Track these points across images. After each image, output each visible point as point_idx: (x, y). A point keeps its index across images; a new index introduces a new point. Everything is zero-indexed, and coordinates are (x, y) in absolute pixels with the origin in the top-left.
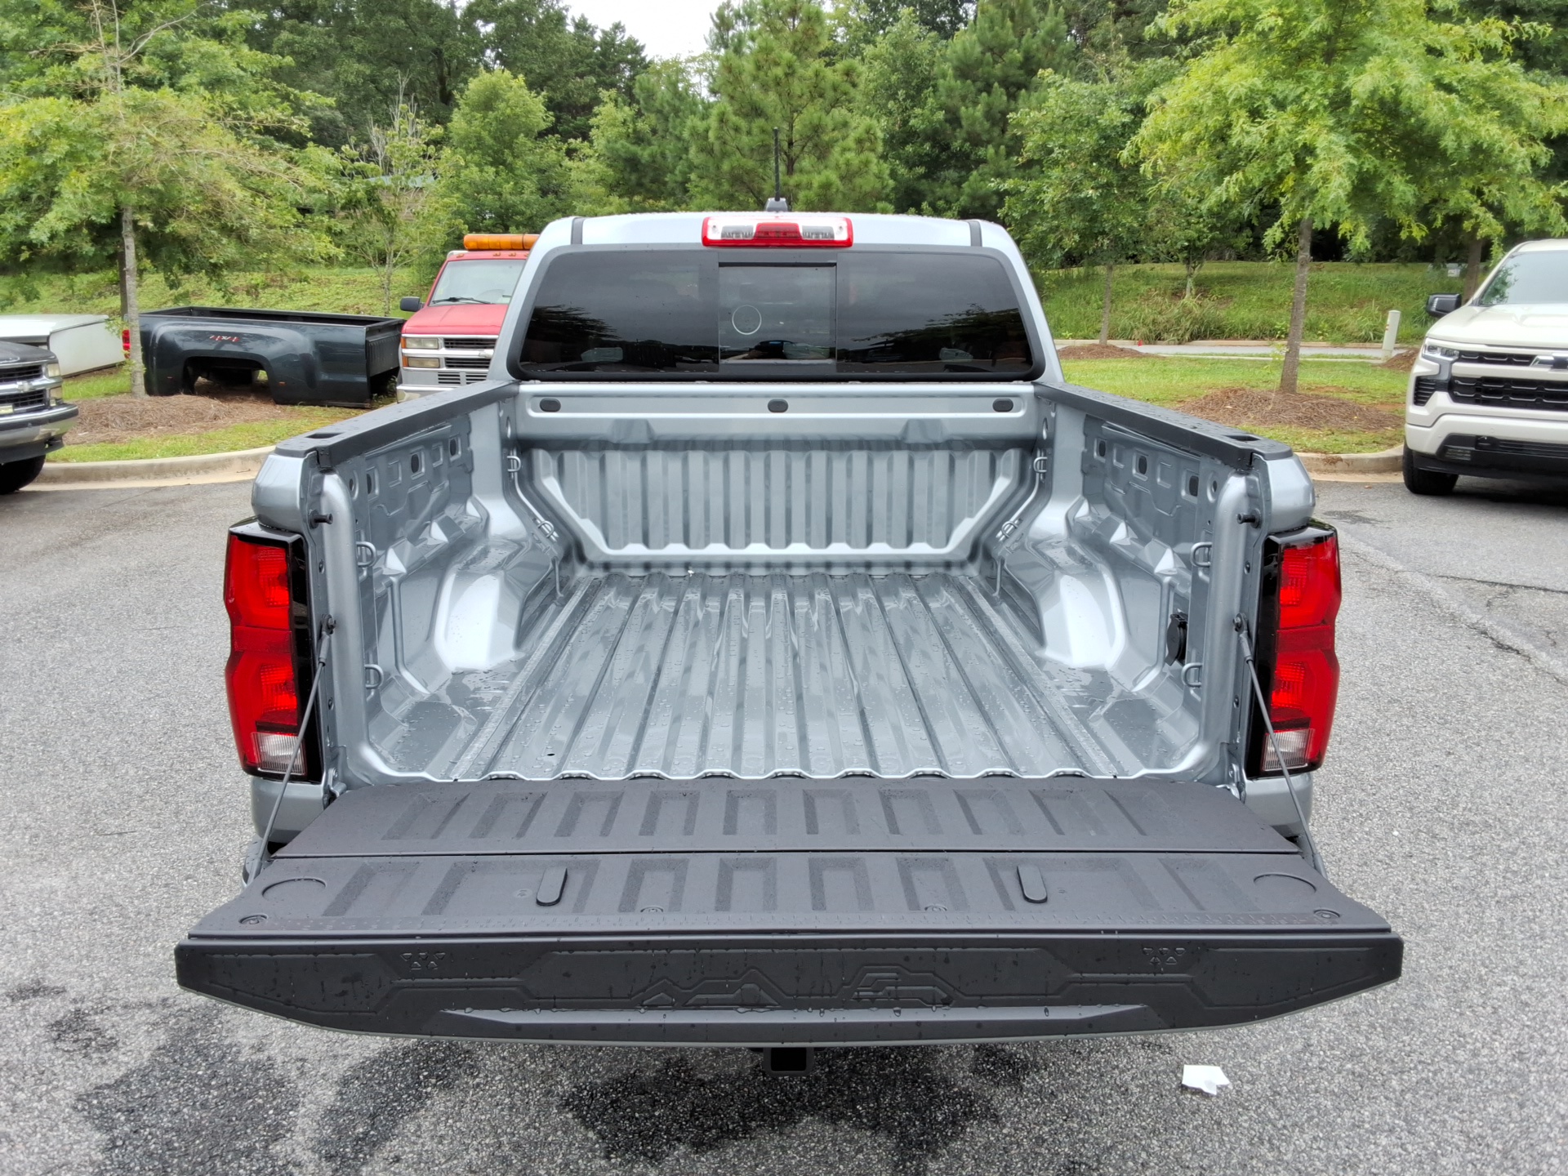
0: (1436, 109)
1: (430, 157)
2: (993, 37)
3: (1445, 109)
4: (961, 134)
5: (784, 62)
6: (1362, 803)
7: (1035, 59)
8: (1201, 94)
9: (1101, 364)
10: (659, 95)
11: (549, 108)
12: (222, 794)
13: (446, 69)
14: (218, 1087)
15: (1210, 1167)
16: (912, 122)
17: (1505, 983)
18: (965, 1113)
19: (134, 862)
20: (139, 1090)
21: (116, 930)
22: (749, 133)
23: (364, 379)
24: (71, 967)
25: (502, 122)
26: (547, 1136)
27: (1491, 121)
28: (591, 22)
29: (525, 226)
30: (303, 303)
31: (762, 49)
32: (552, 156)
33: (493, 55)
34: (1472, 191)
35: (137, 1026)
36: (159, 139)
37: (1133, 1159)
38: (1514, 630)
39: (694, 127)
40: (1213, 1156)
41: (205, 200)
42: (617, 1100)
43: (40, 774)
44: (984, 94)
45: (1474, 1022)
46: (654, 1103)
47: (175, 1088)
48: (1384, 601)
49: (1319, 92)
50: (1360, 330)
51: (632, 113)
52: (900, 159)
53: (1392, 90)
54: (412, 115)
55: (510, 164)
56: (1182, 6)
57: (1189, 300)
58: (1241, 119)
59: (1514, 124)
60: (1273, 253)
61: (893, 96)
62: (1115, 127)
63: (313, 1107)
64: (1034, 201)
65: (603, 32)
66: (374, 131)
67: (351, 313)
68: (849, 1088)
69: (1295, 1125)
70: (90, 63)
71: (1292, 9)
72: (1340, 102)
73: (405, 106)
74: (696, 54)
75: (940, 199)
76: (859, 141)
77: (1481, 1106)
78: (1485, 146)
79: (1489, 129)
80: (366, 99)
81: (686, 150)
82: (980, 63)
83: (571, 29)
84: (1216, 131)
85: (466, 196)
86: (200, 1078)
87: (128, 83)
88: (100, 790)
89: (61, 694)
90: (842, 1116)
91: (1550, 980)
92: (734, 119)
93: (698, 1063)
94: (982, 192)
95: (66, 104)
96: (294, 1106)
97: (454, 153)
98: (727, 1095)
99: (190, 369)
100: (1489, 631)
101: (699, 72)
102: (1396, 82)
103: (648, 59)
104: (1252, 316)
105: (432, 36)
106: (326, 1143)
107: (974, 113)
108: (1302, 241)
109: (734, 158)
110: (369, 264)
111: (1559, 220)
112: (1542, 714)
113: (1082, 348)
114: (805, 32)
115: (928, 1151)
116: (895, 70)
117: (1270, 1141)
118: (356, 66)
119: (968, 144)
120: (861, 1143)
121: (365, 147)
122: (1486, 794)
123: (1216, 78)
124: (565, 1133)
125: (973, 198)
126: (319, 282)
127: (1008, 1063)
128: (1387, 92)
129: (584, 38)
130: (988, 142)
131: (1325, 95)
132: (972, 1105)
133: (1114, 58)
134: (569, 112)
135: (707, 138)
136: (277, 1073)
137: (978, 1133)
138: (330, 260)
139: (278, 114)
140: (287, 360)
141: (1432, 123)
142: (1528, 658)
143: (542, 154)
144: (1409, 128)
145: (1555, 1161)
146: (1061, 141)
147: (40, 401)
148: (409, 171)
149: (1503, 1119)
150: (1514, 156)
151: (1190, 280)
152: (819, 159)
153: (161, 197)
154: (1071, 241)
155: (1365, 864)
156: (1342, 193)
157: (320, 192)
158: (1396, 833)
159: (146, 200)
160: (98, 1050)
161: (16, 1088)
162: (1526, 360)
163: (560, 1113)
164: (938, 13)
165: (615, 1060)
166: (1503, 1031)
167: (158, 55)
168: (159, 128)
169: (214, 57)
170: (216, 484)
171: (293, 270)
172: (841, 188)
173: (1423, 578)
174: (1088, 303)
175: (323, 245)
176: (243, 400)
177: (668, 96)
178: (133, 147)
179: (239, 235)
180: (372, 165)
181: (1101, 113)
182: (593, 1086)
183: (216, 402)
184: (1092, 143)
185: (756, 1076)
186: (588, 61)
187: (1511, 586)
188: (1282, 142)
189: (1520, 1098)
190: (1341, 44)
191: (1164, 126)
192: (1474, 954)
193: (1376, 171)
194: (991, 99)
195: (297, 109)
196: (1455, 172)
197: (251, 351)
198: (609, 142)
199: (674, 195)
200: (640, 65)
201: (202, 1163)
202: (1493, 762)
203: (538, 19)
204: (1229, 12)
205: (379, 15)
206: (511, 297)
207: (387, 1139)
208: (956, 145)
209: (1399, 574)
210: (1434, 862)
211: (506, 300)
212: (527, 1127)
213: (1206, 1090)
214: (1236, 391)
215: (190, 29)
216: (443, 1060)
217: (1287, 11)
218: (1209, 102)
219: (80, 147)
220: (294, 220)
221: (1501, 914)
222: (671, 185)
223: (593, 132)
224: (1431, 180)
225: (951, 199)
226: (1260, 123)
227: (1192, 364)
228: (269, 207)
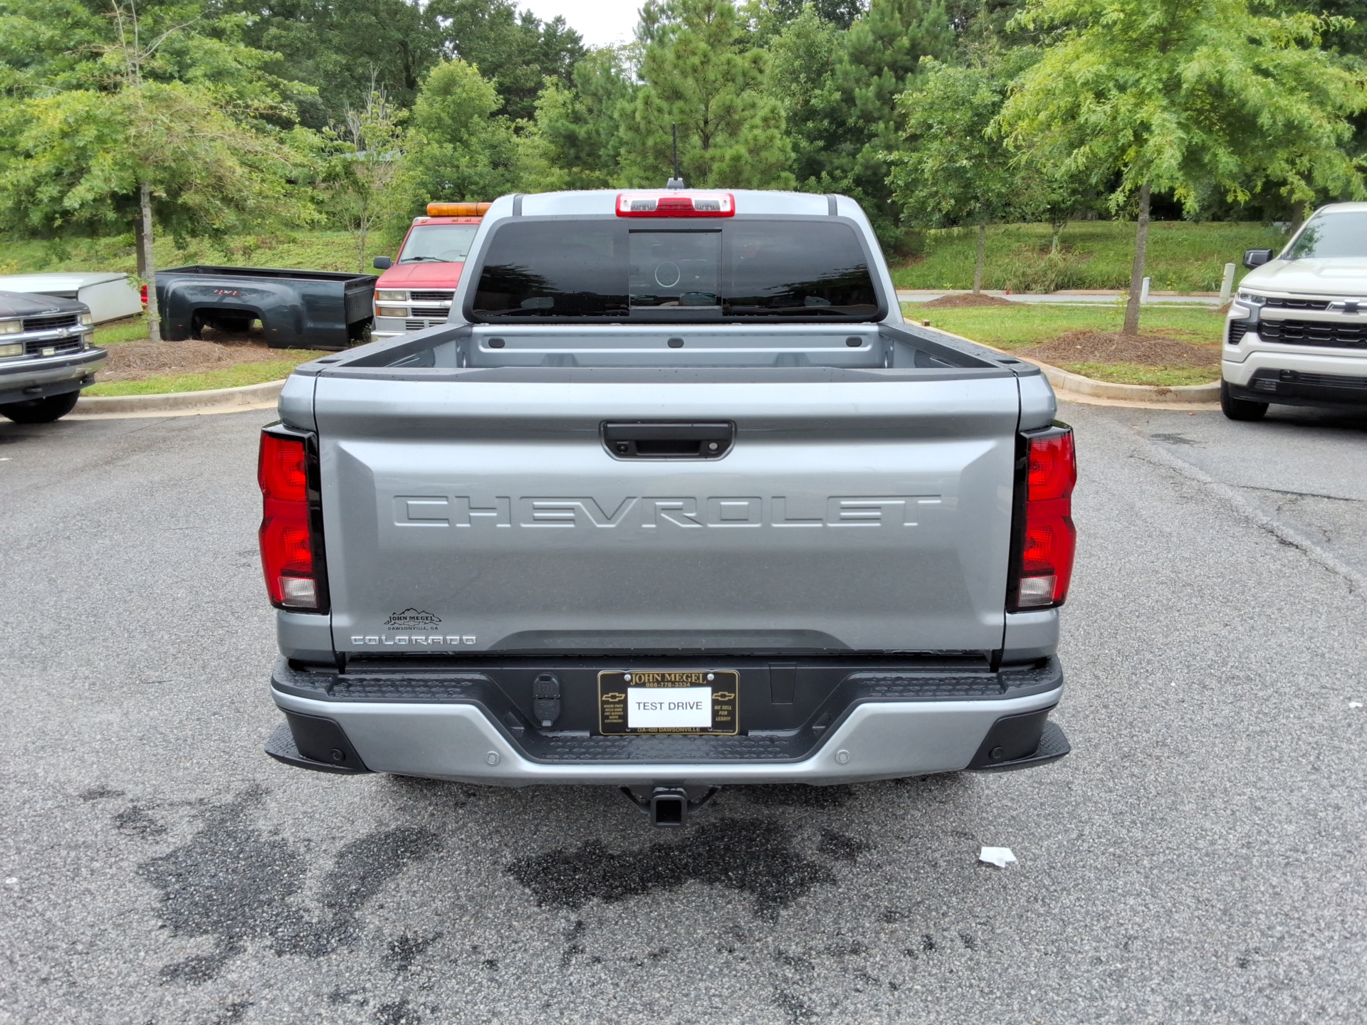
0: (1254, 91)
1: (398, 136)
2: (884, 27)
3: (1262, 91)
4: (855, 112)
5: (700, 53)
6: (1149, 662)
7: (920, 47)
8: (1054, 79)
9: (974, 311)
10: (594, 80)
11: (499, 92)
12: (239, 653)
13: (410, 59)
14: (245, 859)
15: (995, 916)
16: (813, 101)
17: (1244, 794)
18: (811, 878)
19: (172, 703)
20: (184, 861)
21: (161, 751)
22: (670, 113)
23: (343, 327)
24: (126, 778)
25: (459, 105)
26: (494, 892)
27: (1302, 101)
28: (536, 16)
29: (479, 194)
30: (289, 262)
31: (680, 41)
32: (502, 134)
33: (451, 46)
34: (1287, 161)
35: (181, 817)
36: (172, 125)
37: (936, 910)
38: (1296, 529)
39: (623, 109)
40: (998, 909)
41: (210, 174)
42: (548, 868)
43: (93, 639)
44: (876, 77)
45: (1215, 820)
46: (575, 870)
47: (212, 860)
48: (1192, 505)
49: (1155, 77)
50: (1203, 281)
51: (571, 96)
52: (802, 134)
53: (1217, 75)
54: (382, 101)
55: (466, 141)
56: (1038, 4)
57: (1054, 254)
58: (1088, 101)
59: (1322, 104)
60: (1117, 214)
61: (796, 80)
62: (986, 106)
63: (318, 872)
64: (917, 170)
65: (547, 24)
66: (351, 114)
67: (330, 271)
68: (724, 860)
69: (1064, 889)
70: (113, 58)
71: (1132, 6)
72: (1172, 86)
73: (376, 93)
74: (627, 43)
75: (837, 168)
76: (765, 120)
77: (1212, 879)
78: (1296, 122)
79: (1301, 109)
80: (343, 85)
81: (617, 127)
82: (871, 50)
83: (518, 22)
84: (1067, 111)
85: (428, 169)
86: (231, 853)
87: (144, 77)
88: (141, 650)
89: (106, 579)
90: (718, 879)
91: (1281, 791)
92: (657, 101)
93: (610, 843)
94: (872, 162)
95: (94, 96)
96: (303, 872)
97: (418, 132)
98: (631, 865)
99: (197, 319)
100: (1276, 531)
101: (629, 58)
102: (1220, 68)
103: (585, 48)
104: (1109, 269)
105: (399, 30)
106: (328, 896)
107: (866, 94)
108: (1142, 205)
109: (657, 135)
110: (345, 228)
111: (1359, 186)
112: (1308, 595)
113: (958, 297)
114: (718, 26)
115: (781, 903)
116: (797, 57)
117: (1043, 900)
118: (334, 56)
119: (862, 121)
120: (730, 897)
121: (343, 129)
122: (1252, 656)
123: (1067, 66)
124: (508, 889)
125: (866, 167)
126: (303, 244)
127: (847, 844)
128: (1212, 76)
129: (530, 31)
130: (880, 118)
131: (1160, 80)
132: (816, 873)
133: (986, 47)
134: (517, 95)
135: (634, 118)
136: (290, 849)
137: (819, 892)
138: (313, 225)
139: (269, 102)
140: (280, 311)
141: (1250, 103)
142: (1305, 552)
143: (494, 132)
144: (1231, 107)
145: (1262, 916)
146: (940, 118)
147: (76, 345)
148: (380, 149)
149: (1227, 888)
150: (1321, 131)
151: (1056, 238)
152: (730, 135)
153: (174, 174)
154: (949, 204)
155: (1145, 707)
156: (1174, 163)
157: (304, 166)
158: (1173, 684)
159: (161, 175)
160: (152, 834)
161: (92, 859)
162: (1322, 305)
163: (504, 876)
164: (838, 5)
165: (546, 840)
166: (1237, 828)
167: (169, 52)
168: (172, 115)
169: (217, 53)
170: (221, 414)
171: (283, 233)
172: (750, 160)
173: (1227, 488)
174: (967, 258)
175: (310, 212)
176: (242, 345)
177: (602, 81)
178: (150, 132)
179: (238, 205)
180: (348, 143)
181: (974, 94)
182: (529, 859)
183: (220, 346)
184: (966, 119)
185: (653, 852)
186: (533, 50)
187: (1301, 495)
188: (1123, 120)
189: (1243, 874)
190: (1174, 35)
191: (1022, 106)
192: (1223, 773)
193: (1203, 144)
194: (882, 81)
195: (286, 97)
196: (1271, 146)
197: (249, 303)
198: (550, 121)
199: (608, 166)
200: (579, 53)
201: (234, 910)
202: (1261, 632)
203: (490, 14)
204: (1078, 9)
205: (353, 12)
206: (466, 256)
207: (374, 893)
208: (851, 121)
209: (1208, 486)
210: (1201, 706)
211: (463, 259)
212: (480, 885)
213: (997, 864)
214: (1085, 334)
215: (195, 30)
216: (415, 841)
217: (1128, 8)
218: (1061, 86)
219: (106, 131)
220: (283, 191)
221: (1250, 744)
222: (604, 158)
223: (537, 113)
224: (1253, 152)
225: (846, 168)
226: (1104, 103)
227: (1052, 311)
228: (263, 181)
